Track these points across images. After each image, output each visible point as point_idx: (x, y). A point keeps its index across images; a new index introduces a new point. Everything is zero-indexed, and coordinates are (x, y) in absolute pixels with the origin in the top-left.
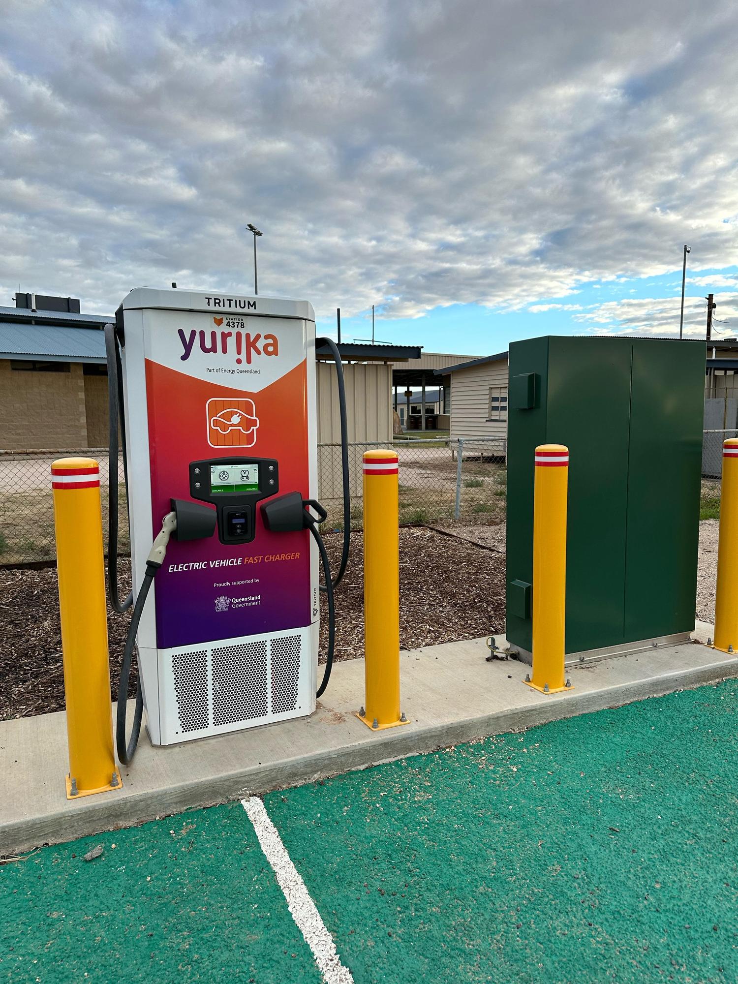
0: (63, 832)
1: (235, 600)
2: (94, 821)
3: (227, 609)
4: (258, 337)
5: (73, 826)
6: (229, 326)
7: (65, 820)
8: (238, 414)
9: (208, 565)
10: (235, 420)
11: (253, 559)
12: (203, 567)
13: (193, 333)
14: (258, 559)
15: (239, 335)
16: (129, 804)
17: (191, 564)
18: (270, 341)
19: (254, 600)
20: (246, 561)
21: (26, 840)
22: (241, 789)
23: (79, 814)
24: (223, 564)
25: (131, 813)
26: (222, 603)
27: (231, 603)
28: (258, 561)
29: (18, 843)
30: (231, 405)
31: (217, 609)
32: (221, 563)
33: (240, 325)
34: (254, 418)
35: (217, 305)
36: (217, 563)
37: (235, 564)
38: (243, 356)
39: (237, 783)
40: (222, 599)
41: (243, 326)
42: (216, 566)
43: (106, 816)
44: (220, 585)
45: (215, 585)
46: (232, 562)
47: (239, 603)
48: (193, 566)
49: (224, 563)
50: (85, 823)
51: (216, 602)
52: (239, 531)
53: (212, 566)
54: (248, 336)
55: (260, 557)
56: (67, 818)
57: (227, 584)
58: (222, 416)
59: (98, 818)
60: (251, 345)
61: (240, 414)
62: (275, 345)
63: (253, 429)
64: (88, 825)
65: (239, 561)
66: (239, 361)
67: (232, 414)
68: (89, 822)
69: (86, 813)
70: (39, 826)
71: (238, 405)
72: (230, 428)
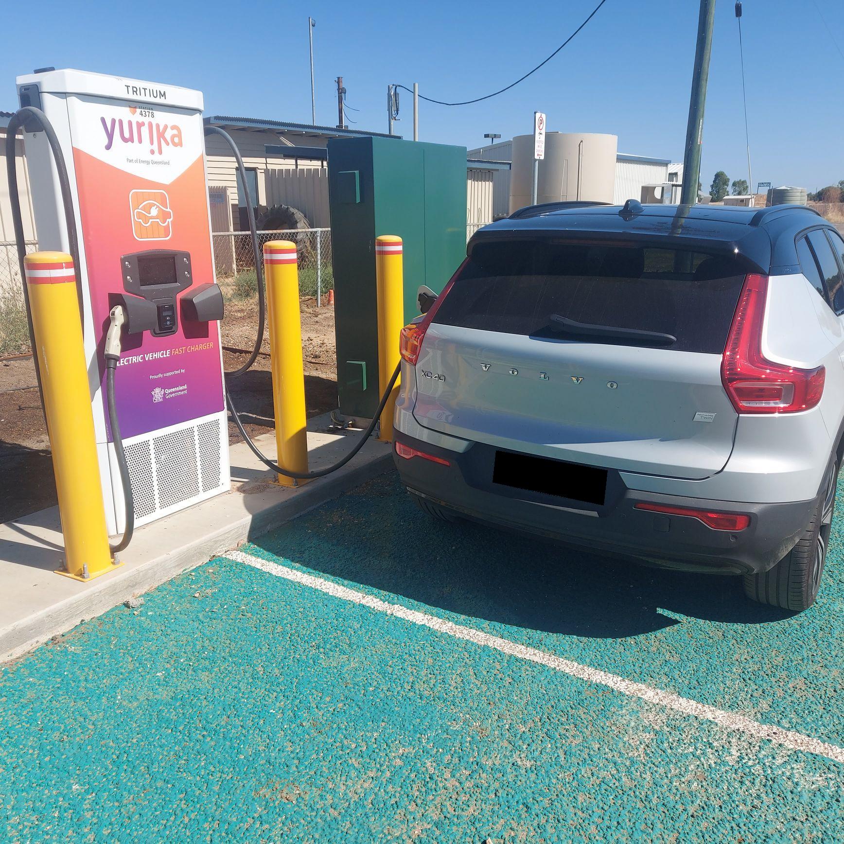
0: (94, 607)
1: (168, 391)
2: (116, 593)
3: (161, 400)
4: (166, 127)
5: (101, 601)
6: (142, 115)
7: (95, 596)
8: (155, 206)
9: (143, 358)
10: (154, 212)
11: (179, 350)
12: (140, 361)
13: (114, 121)
14: (182, 350)
15: (150, 125)
16: (141, 574)
17: (130, 358)
18: (175, 132)
19: (182, 389)
20: (173, 352)
21: (66, 620)
22: (219, 547)
23: (104, 589)
24: (155, 357)
25: (143, 581)
26: (158, 394)
27: (165, 394)
28: (182, 352)
29: (60, 624)
30: (149, 197)
31: (155, 401)
32: (154, 355)
33: (150, 114)
34: (168, 210)
35: (135, 93)
36: (151, 356)
37: (165, 356)
38: (155, 147)
39: (216, 542)
40: (157, 390)
41: (153, 116)
42: (150, 359)
43: (125, 587)
44: (156, 377)
45: (151, 377)
46: (163, 354)
47: (171, 393)
48: (132, 359)
49: (156, 355)
50: (110, 596)
51: (153, 393)
52: (168, 323)
53: (147, 359)
54: (158, 126)
55: (184, 348)
56: (96, 595)
57: (160, 375)
58: (144, 209)
59: (119, 590)
60: (161, 135)
61: (158, 207)
62: (179, 135)
63: (169, 222)
64: (112, 598)
65: (168, 353)
66: (152, 152)
67: (151, 206)
68: (113, 595)
69: (110, 587)
70: (75, 605)
71: (154, 197)
72: (151, 220)
